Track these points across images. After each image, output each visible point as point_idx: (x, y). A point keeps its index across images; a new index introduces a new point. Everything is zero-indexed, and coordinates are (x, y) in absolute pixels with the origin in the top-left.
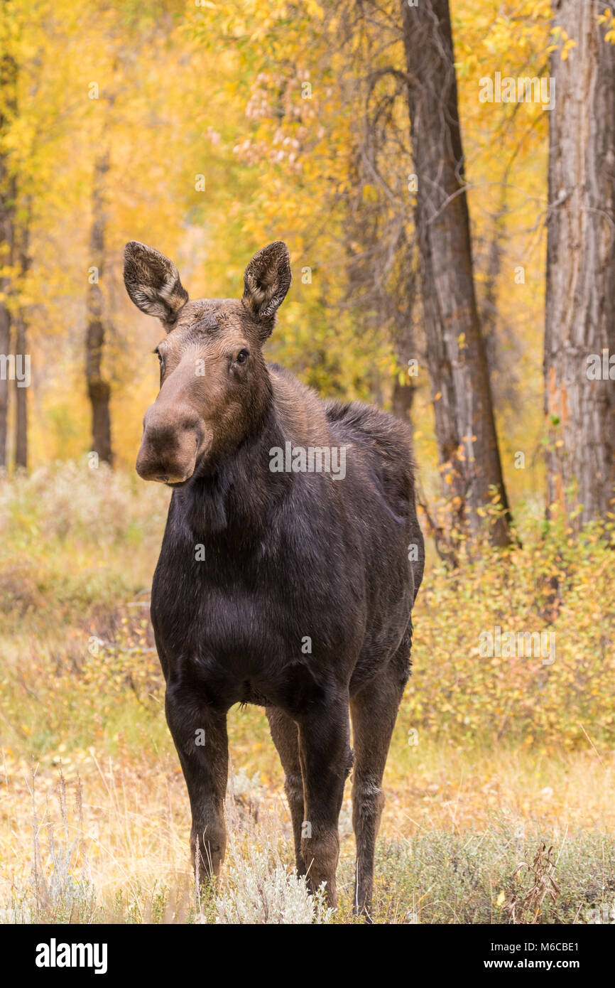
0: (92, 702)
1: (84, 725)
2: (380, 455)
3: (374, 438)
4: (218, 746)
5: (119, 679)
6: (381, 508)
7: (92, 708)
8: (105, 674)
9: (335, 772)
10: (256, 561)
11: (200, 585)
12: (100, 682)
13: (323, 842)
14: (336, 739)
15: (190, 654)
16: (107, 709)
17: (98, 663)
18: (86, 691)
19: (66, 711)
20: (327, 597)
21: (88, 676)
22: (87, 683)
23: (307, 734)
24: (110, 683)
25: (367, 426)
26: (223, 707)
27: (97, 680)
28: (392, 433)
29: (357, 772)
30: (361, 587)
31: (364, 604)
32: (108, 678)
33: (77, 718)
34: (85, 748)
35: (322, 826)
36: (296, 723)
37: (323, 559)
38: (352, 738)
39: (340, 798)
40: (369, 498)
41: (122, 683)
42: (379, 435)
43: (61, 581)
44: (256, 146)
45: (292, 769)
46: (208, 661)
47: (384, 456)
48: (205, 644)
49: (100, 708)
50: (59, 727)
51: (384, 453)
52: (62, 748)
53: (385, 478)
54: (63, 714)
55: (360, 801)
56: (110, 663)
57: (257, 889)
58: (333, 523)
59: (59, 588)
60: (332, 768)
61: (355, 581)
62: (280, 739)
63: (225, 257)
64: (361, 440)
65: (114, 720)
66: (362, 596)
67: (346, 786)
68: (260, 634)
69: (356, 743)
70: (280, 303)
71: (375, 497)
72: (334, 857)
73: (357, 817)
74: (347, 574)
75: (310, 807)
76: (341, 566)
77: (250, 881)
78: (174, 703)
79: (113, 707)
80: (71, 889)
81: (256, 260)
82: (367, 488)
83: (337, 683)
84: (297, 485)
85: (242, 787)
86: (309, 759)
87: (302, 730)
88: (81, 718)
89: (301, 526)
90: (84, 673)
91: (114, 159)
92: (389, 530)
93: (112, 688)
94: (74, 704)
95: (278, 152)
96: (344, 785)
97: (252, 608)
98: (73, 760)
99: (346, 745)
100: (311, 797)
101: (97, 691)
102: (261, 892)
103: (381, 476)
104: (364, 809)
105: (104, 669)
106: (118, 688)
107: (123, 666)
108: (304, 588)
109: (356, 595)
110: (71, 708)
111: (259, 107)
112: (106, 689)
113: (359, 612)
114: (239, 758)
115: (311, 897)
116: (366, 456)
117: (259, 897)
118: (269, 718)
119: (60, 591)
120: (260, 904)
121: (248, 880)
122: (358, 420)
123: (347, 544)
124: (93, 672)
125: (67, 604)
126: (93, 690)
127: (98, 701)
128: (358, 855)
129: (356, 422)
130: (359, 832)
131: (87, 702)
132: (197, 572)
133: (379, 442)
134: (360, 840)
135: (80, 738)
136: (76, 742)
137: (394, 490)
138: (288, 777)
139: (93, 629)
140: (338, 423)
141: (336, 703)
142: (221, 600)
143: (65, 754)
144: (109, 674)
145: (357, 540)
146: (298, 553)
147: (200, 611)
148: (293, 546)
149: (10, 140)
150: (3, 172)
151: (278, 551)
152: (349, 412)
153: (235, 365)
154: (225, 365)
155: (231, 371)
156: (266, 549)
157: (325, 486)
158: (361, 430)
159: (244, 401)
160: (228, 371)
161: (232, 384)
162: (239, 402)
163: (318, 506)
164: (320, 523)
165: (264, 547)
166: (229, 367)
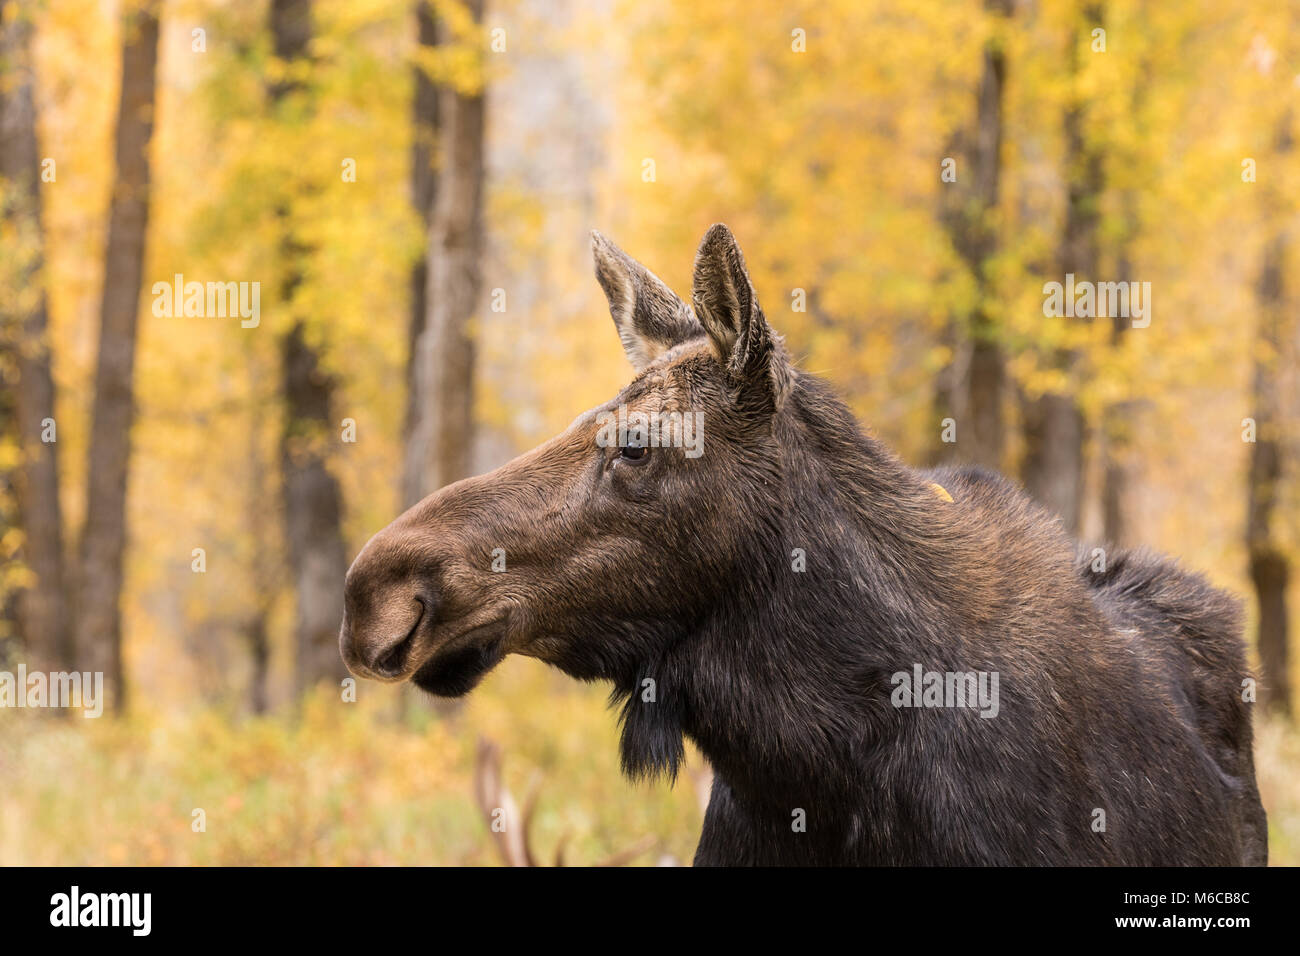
2: (1188, 653)
3: (1176, 621)
6: (1192, 755)
25: (1163, 598)
28: (1212, 617)
40: (1167, 735)
42: (1184, 616)
47: (1196, 658)
51: (1196, 652)
53: (1198, 699)
58: (1043, 787)
64: (1153, 622)
71: (1179, 734)
82: (1164, 715)
92: (1207, 801)
103: (1192, 693)
116: (1164, 654)
122: (1147, 584)
129: (1142, 589)
133: (1186, 631)
137: (1213, 726)
140: (1106, 589)
149: (1087, 84)
150: (1076, 144)
151: (893, 831)
152: (1126, 571)
153: (616, 463)
154: (592, 462)
155: (607, 475)
156: (866, 826)
157: (1032, 713)
158: (1152, 605)
159: (650, 535)
160: (600, 474)
161: (603, 501)
162: (632, 536)
163: (990, 752)
164: (998, 785)
165: (857, 823)
166: (601, 467)
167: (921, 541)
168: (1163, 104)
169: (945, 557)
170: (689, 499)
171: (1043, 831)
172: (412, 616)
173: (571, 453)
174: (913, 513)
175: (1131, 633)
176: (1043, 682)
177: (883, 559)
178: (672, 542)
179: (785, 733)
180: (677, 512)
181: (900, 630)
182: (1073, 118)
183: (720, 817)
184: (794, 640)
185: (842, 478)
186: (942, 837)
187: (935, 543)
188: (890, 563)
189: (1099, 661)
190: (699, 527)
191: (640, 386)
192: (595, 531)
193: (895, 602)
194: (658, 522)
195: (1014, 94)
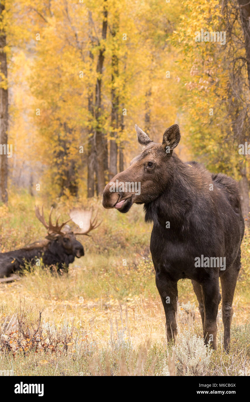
0: (141, 279)
1: (138, 287)
2: (228, 192)
3: (226, 186)
4: (174, 294)
5: (150, 271)
6: (231, 210)
7: (141, 281)
8: (145, 269)
9: (215, 302)
10: (182, 232)
11: (164, 240)
12: (143, 271)
13: (211, 327)
14: (215, 291)
15: (162, 263)
16: (146, 281)
17: (142, 265)
18: (139, 275)
19: (131, 282)
20: (209, 243)
21: (139, 269)
22: (139, 272)
23: (205, 290)
24: (147, 272)
25: (224, 182)
26: (176, 281)
27: (142, 271)
28: (232, 185)
29: (223, 302)
30: (222, 239)
31: (224, 244)
32: (146, 271)
33: (135, 285)
34: (138, 295)
35: (211, 321)
36: (201, 285)
37: (207, 230)
38: (221, 290)
39: (217, 311)
40: (227, 207)
41: (151, 272)
42: (228, 185)
43: (134, 237)
44: (193, 84)
45: (200, 301)
46: (168, 266)
47: (230, 193)
48: (167, 260)
49: (143, 281)
50: (129, 288)
51: (230, 191)
52: (130, 295)
54: (130, 283)
55: (225, 312)
56: (147, 265)
57: (186, 343)
58: (212, 216)
59: (133, 240)
60: (214, 301)
61: (220, 237)
62: (197, 290)
63: (190, 124)
64: (222, 187)
65: (148, 285)
66: (222, 242)
67: (219, 307)
68: (185, 257)
69: (223, 292)
70: (177, 145)
71: (229, 206)
72: (215, 332)
73: (224, 318)
74: (217, 234)
75: (206, 315)
76: (214, 231)
77: (184, 341)
78: (158, 279)
79: (148, 281)
80: (124, 344)
81: (167, 131)
82: (226, 203)
83: (214, 272)
84: (195, 205)
85: (189, 308)
86: (205, 298)
87: (203, 288)
88: (137, 285)
89: (197, 219)
90: (138, 269)
91: (153, 91)
92: (235, 218)
93: (147, 274)
94: (134, 280)
95: (201, 86)
96: (218, 307)
97: (182, 248)
98: (134, 299)
99: (218, 293)
100: (206, 311)
101: (142, 275)
102: (188, 344)
103: (230, 199)
104: (226, 315)
105: (145, 267)
106: (149, 274)
107: (151, 266)
108: (200, 240)
109: (220, 242)
110: (133, 281)
111: (195, 70)
112: (145, 274)
113: (221, 247)
114: (191, 297)
115: (205, 346)
116: (224, 193)
117: (187, 346)
118: (193, 284)
119: (133, 241)
120: (187, 348)
121: (183, 340)
122: (220, 180)
123: (217, 224)
124: (141, 269)
125: (136, 245)
126: (141, 274)
127: (143, 278)
128: (225, 331)
130: (225, 323)
131: (139, 279)
132: (162, 236)
133: (228, 188)
134: (225, 325)
135: (136, 291)
136: (135, 293)
137: (233, 205)
138: (200, 304)
139: (142, 254)
140: (215, 181)
141: (214, 278)
142: (172, 245)
143: (131, 297)
144: (146, 269)
145: (222, 222)
146: (196, 228)
147: (165, 249)
148: (195, 226)
149: (115, 85)
150: (114, 96)
151: (189, 228)
152: (217, 178)
153: (147, 167)
154: (143, 168)
155: (146, 170)
156: (185, 228)
157: (209, 204)
158: (222, 184)
159: (154, 180)
160: (145, 170)
161: (146, 175)
162: (151, 180)
163: (204, 211)
164: (206, 217)
165: (183, 227)
166: (145, 168)
167: (190, 176)
168: (128, 89)
169: (194, 178)
170: (159, 173)
171: (213, 224)
172: (118, 198)
173: (138, 166)
174: (189, 171)
175: (219, 189)
176: (210, 198)
177: (185, 180)
178: (157, 180)
179: (173, 213)
180: (158, 175)
181: (189, 193)
182: (113, 90)
183: (157, 227)
184: (175, 196)
185: (178, 167)
186: (197, 227)
187: (193, 176)
188: (186, 181)
189: (217, 194)
190: (161, 177)
191: (146, 153)
192: (145, 180)
193: (188, 188)
194: (155, 177)
195: (103, 86)
